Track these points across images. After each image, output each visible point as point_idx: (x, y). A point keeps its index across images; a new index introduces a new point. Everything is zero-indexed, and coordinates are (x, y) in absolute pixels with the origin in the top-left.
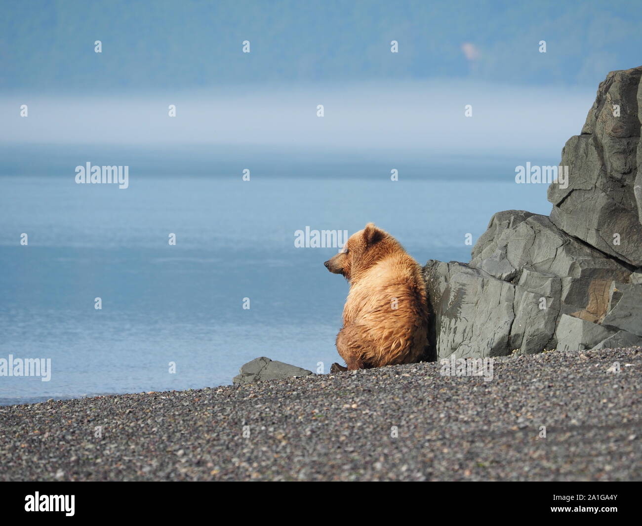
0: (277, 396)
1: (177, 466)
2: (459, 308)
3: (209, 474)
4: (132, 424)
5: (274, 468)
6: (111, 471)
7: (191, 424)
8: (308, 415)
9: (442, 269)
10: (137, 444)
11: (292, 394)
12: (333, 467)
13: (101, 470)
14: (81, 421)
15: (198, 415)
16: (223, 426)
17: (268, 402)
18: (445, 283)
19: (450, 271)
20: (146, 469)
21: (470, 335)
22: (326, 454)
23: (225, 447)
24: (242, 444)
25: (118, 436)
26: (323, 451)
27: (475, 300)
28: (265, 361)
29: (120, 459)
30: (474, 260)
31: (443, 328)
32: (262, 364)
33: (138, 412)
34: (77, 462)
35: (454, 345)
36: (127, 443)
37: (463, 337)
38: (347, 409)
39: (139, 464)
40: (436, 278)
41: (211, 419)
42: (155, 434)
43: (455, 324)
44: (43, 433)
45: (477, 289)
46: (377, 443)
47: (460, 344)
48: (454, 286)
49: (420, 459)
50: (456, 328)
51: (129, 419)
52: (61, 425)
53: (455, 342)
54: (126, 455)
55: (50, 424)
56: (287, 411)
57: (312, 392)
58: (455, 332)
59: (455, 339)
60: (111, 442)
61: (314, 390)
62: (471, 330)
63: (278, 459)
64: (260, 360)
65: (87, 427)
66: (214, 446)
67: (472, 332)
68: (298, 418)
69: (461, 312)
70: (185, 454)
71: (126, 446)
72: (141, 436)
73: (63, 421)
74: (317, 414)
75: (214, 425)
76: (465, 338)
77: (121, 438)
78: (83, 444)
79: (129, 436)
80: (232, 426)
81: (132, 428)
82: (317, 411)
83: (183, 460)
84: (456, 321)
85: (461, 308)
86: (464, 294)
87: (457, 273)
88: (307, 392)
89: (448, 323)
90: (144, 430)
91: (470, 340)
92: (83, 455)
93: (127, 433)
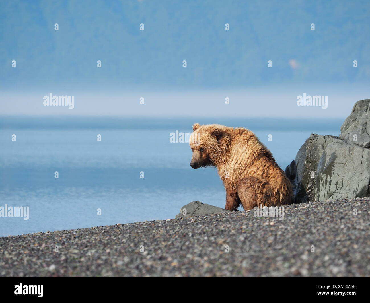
0: (212, 221)
1: (144, 261)
2: (333, 167)
3: (170, 265)
4: (107, 238)
5: (221, 260)
6: (92, 265)
7: (151, 237)
8: (238, 230)
9: (320, 140)
10: (111, 249)
11: (222, 220)
12: (268, 259)
13: (84, 264)
14: (69, 238)
15: (155, 232)
16: (175, 238)
17: (206, 224)
18: (323, 150)
19: (326, 141)
20: (120, 263)
21: (341, 186)
22: (260, 251)
23: (179, 249)
24: (192, 247)
25: (97, 245)
26: (257, 249)
27: (345, 161)
28: (198, 204)
29: (99, 258)
30: (343, 134)
31: (322, 181)
32: (196, 206)
33: (110, 232)
34: (66, 261)
35: (329, 193)
36: (103, 249)
37: (336, 188)
38: (267, 225)
39: (113, 260)
40: (316, 147)
41: (165, 234)
42: (125, 243)
43: (330, 179)
44: (40, 245)
45: (346, 153)
46: (299, 243)
47: (334, 193)
48: (329, 152)
49: (336, 252)
50: (331, 181)
51: (104, 235)
52: (54, 241)
53: (330, 191)
54: (103, 255)
55: (46, 240)
56: (222, 228)
57: (237, 218)
58: (330, 184)
59: (330, 188)
60: (91, 249)
61: (238, 217)
62: (341, 182)
63: (223, 255)
64: (195, 203)
65: (74, 241)
66: (170, 249)
67: (343, 183)
68: (231, 232)
69: (334, 170)
70: (148, 254)
71: (103, 250)
72: (114, 245)
73: (56, 238)
74: (245, 229)
75: (168, 237)
76: (337, 188)
77: (99, 247)
78: (70, 251)
79: (105, 245)
80: (182, 238)
81: (107, 240)
82: (244, 227)
83: (149, 257)
84: (331, 176)
85: (334, 167)
86: (337, 157)
87: (331, 143)
88: (233, 218)
89: (325, 178)
90: (116, 241)
91: (341, 189)
92: (71, 256)
93: (103, 243)
